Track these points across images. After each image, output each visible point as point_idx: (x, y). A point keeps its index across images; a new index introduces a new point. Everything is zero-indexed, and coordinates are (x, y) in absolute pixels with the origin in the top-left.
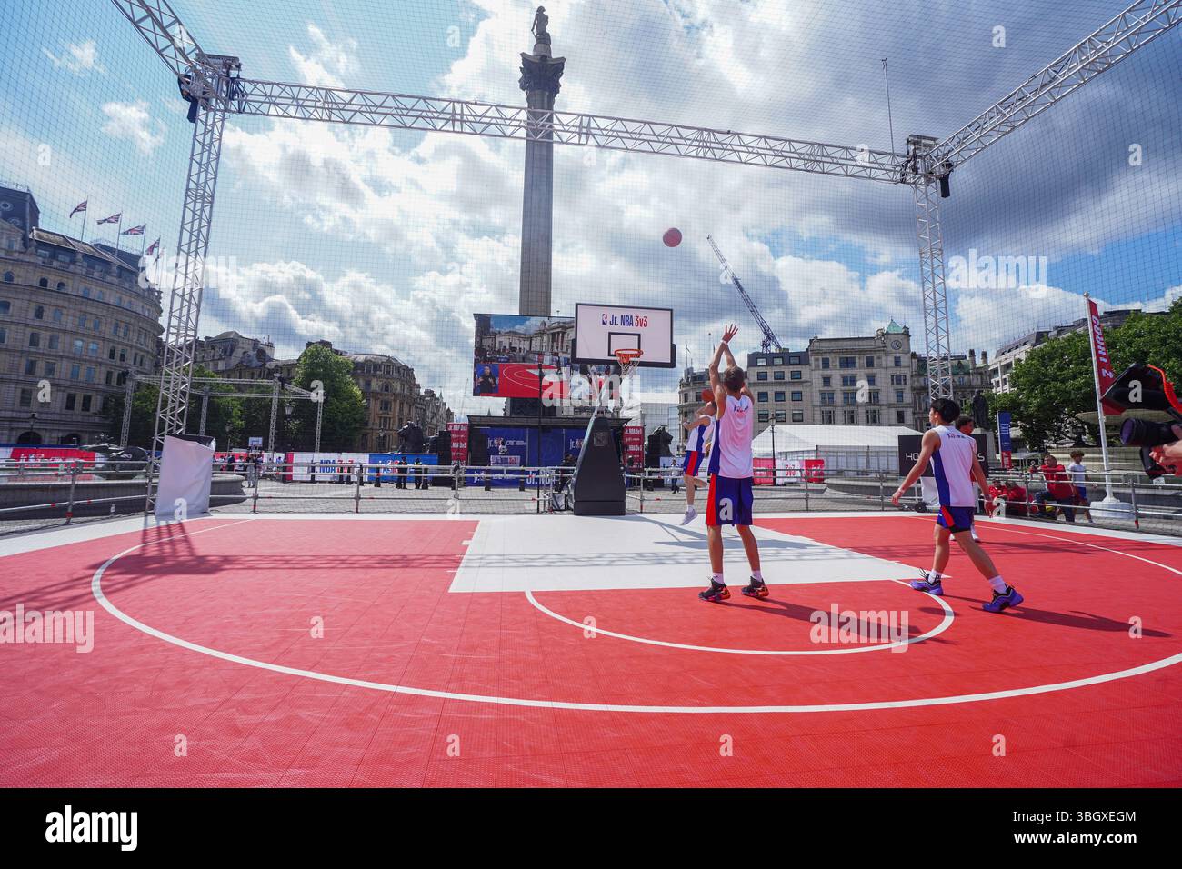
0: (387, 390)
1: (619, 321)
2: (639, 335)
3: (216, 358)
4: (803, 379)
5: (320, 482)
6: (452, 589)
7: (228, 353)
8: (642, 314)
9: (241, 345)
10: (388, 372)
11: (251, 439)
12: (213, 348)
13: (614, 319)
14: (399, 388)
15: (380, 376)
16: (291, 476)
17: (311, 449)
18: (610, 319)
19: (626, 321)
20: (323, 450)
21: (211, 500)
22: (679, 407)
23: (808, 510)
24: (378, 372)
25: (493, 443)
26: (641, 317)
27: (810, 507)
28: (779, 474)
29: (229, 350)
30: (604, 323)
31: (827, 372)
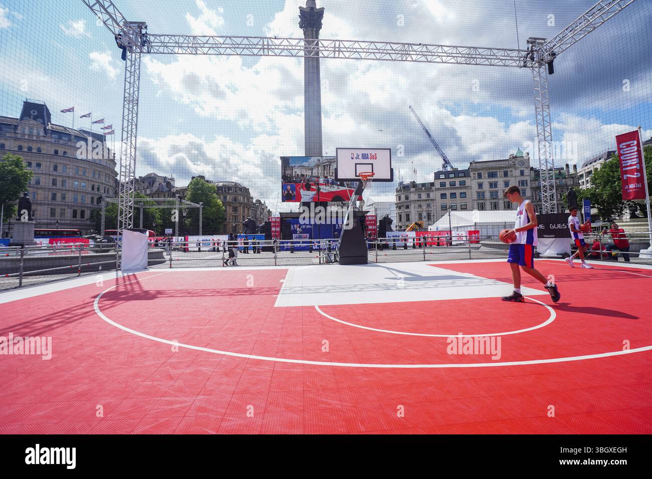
0: (235, 201)
1: (360, 157)
2: (372, 164)
3: (145, 187)
4: (467, 185)
5: (203, 251)
6: (276, 305)
7: (151, 185)
8: (373, 152)
9: (158, 180)
10: (236, 191)
11: (166, 230)
12: (143, 182)
13: (358, 156)
14: (242, 199)
15: (232, 194)
16: (188, 248)
17: (197, 234)
18: (355, 156)
19: (365, 156)
20: (203, 234)
21: (149, 262)
22: (396, 204)
23: (470, 259)
24: (230, 191)
25: (294, 227)
26: (373, 154)
27: (472, 257)
28: (453, 239)
29: (152, 183)
30: (352, 158)
31: (481, 181)
